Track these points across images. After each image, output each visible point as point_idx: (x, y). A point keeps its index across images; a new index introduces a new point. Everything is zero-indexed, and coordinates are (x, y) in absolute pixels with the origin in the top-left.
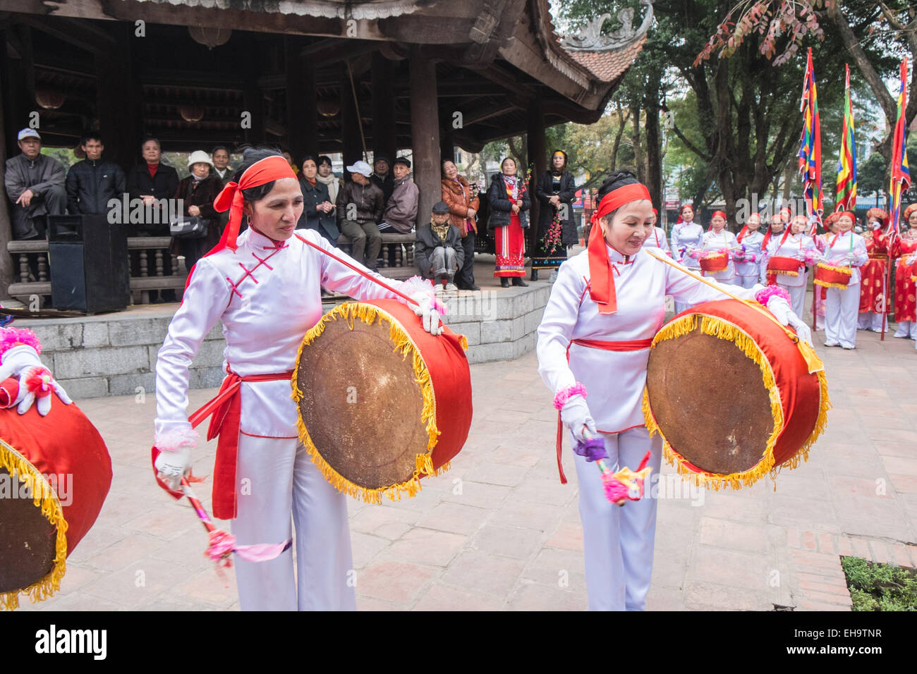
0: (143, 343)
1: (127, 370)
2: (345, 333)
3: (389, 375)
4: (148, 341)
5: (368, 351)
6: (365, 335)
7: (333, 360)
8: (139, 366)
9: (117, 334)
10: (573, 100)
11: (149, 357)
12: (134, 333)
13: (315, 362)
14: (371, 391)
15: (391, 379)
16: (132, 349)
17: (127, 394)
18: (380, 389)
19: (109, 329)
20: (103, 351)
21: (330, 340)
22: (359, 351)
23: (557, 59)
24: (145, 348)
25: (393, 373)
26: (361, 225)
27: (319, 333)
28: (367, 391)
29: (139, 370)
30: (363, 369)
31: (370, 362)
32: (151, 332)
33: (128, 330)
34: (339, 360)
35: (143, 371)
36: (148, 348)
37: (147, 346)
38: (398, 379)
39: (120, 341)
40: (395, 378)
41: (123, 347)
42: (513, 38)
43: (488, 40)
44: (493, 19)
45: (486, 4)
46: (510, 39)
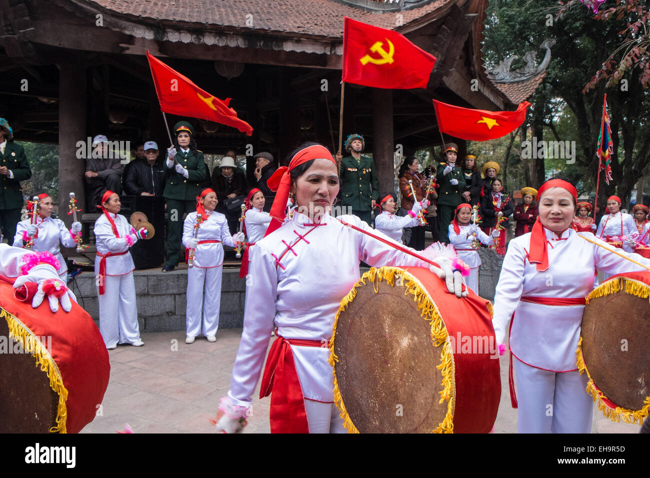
0: (171, 292)
1: (159, 313)
2: (373, 297)
3: (410, 336)
4: (175, 291)
5: (392, 312)
6: (389, 297)
7: (363, 323)
8: (168, 310)
9: (153, 286)
11: (175, 304)
13: (349, 327)
14: (394, 353)
15: (412, 340)
16: (163, 297)
17: (157, 331)
18: (402, 351)
19: (148, 281)
20: (143, 298)
21: (361, 305)
22: (383, 313)
23: (484, 86)
24: (173, 296)
25: (414, 333)
27: (352, 298)
28: (390, 353)
29: (167, 313)
30: (387, 331)
31: (394, 323)
32: (177, 284)
33: (162, 283)
34: (367, 324)
35: (170, 314)
36: (175, 297)
37: (175, 295)
38: (418, 340)
39: (155, 291)
40: (416, 338)
41: (157, 295)
42: (454, 69)
43: (435, 71)
44: (440, 55)
45: (435, 44)
46: (451, 70)
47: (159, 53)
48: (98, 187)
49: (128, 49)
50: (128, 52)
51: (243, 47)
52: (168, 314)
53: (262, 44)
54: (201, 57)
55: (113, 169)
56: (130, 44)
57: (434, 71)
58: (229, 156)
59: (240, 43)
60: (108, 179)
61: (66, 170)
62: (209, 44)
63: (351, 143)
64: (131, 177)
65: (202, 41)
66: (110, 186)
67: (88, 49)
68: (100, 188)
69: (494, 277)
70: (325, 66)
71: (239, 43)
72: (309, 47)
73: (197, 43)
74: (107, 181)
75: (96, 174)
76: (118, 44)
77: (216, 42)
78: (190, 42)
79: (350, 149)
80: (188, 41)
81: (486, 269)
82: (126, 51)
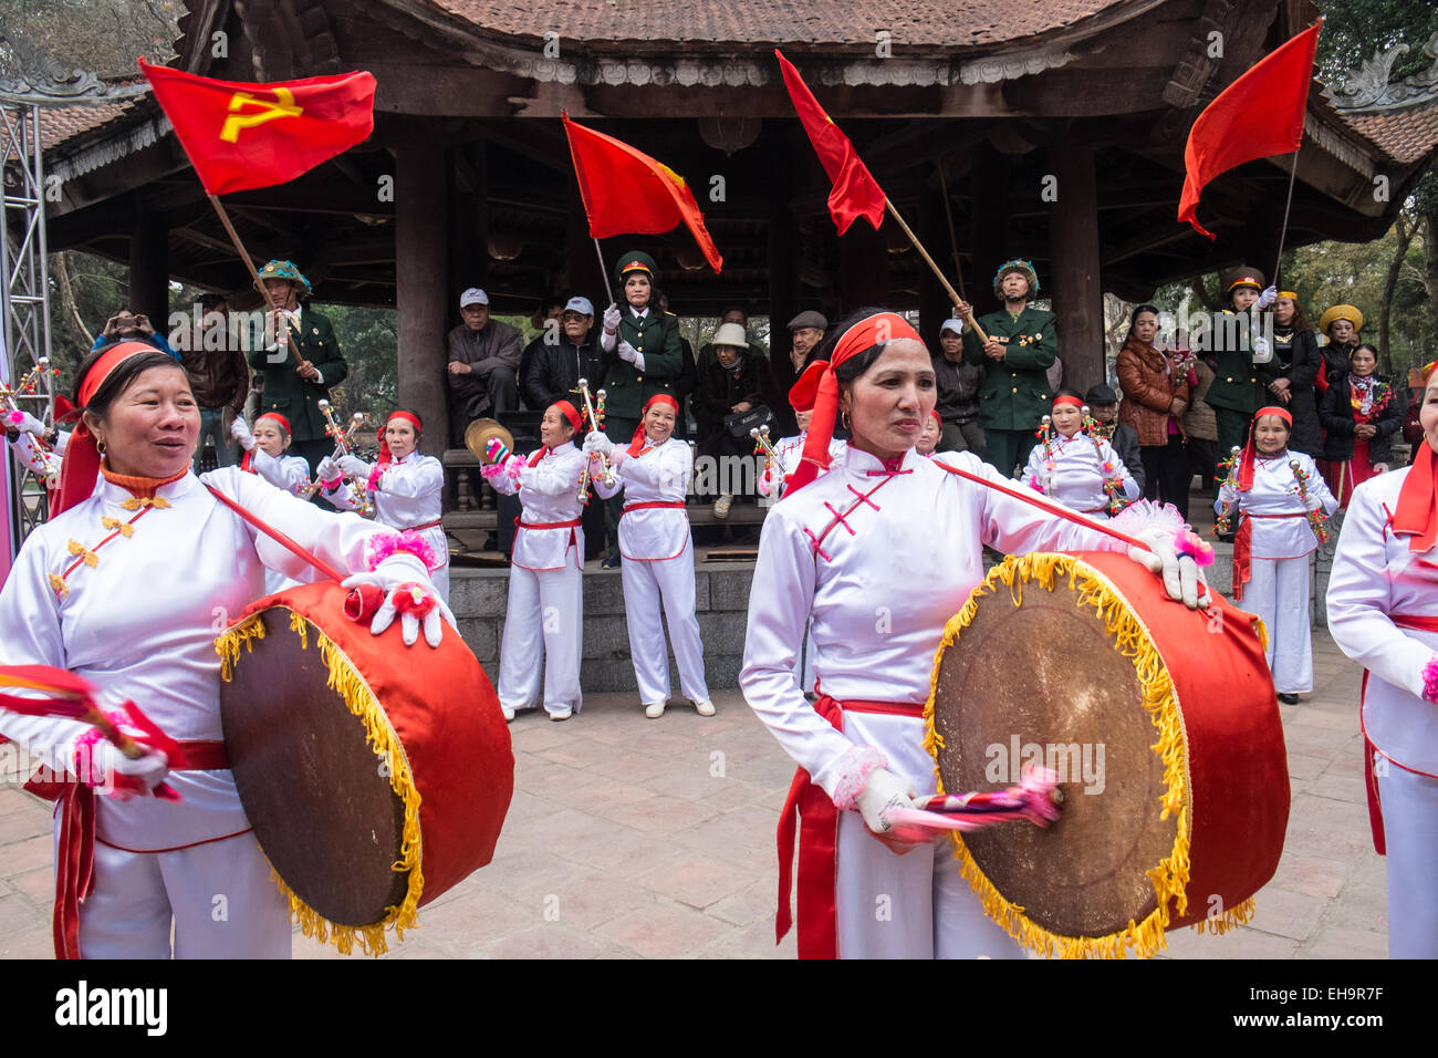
1: (598, 652)
2: (1012, 614)
3: (1092, 689)
5: (1052, 644)
6: (1046, 614)
7: (992, 668)
8: (615, 648)
10: (1339, 199)
12: (610, 595)
13: (963, 678)
14: (1062, 725)
15: (1097, 696)
16: (607, 620)
18: (1078, 720)
21: (987, 633)
22: (1035, 645)
23: (1319, 127)
25: (1099, 683)
26: (960, 426)
27: (968, 619)
28: (1054, 726)
29: (617, 652)
30: (1044, 681)
31: (1057, 666)
33: (602, 591)
34: (1002, 669)
35: (622, 655)
38: (1110, 695)
40: (1105, 694)
43: (1198, 100)
47: (586, 110)
48: (473, 395)
49: (524, 106)
50: (524, 114)
51: (760, 82)
52: (618, 655)
54: (670, 114)
55: (501, 358)
56: (529, 96)
57: (1194, 101)
58: (732, 321)
59: (754, 74)
60: (490, 380)
61: (412, 361)
62: (688, 85)
63: (1003, 280)
64: (536, 372)
65: (672, 78)
66: (495, 392)
67: (448, 113)
68: (475, 398)
70: (938, 113)
71: (751, 75)
72: (902, 74)
73: (661, 83)
74: (489, 383)
75: (468, 369)
76: (505, 98)
77: (702, 78)
78: (648, 84)
80: (645, 82)
82: (522, 111)
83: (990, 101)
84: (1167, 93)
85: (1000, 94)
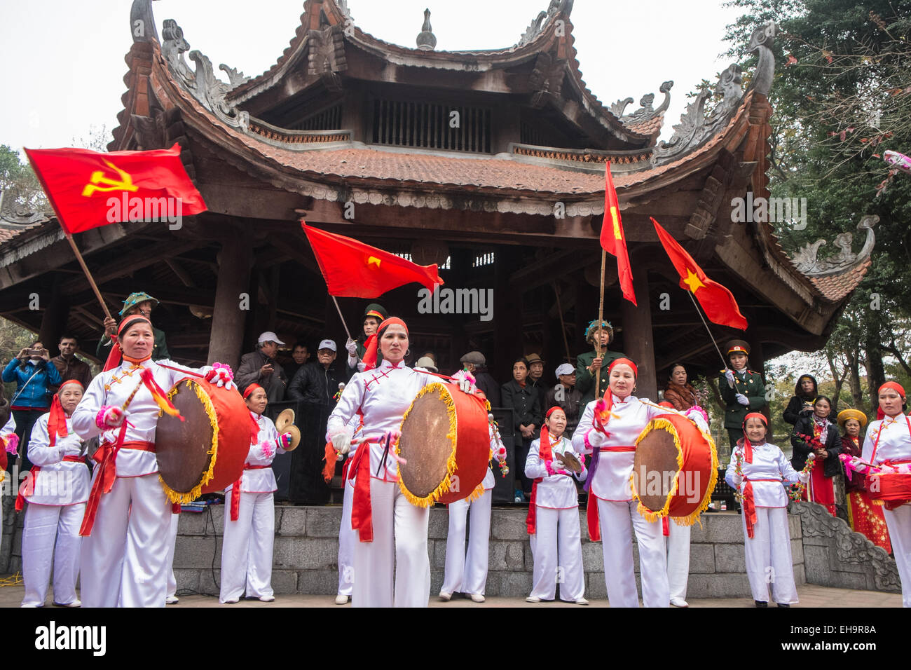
1: (318, 565)
9: (313, 523)
16: (327, 541)
17: (314, 594)
19: (307, 517)
20: (298, 541)
39: (316, 531)
41: (318, 538)
42: (730, 236)
43: (705, 236)
44: (709, 215)
45: (701, 201)
46: (727, 236)
47: (341, 220)
49: (305, 215)
51: (447, 208)
52: (331, 568)
53: (470, 204)
54: (392, 224)
56: (308, 209)
57: (703, 236)
59: (443, 203)
62: (404, 206)
63: (593, 333)
65: (395, 201)
69: (827, 549)
70: (553, 234)
71: (441, 204)
72: (531, 208)
73: (389, 204)
76: (294, 209)
77: (413, 202)
78: (381, 204)
79: (592, 341)
80: (379, 203)
81: (813, 535)
82: (303, 218)
83: (584, 229)
84: (686, 230)
85: (589, 225)
